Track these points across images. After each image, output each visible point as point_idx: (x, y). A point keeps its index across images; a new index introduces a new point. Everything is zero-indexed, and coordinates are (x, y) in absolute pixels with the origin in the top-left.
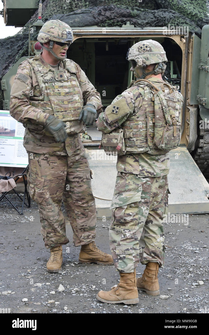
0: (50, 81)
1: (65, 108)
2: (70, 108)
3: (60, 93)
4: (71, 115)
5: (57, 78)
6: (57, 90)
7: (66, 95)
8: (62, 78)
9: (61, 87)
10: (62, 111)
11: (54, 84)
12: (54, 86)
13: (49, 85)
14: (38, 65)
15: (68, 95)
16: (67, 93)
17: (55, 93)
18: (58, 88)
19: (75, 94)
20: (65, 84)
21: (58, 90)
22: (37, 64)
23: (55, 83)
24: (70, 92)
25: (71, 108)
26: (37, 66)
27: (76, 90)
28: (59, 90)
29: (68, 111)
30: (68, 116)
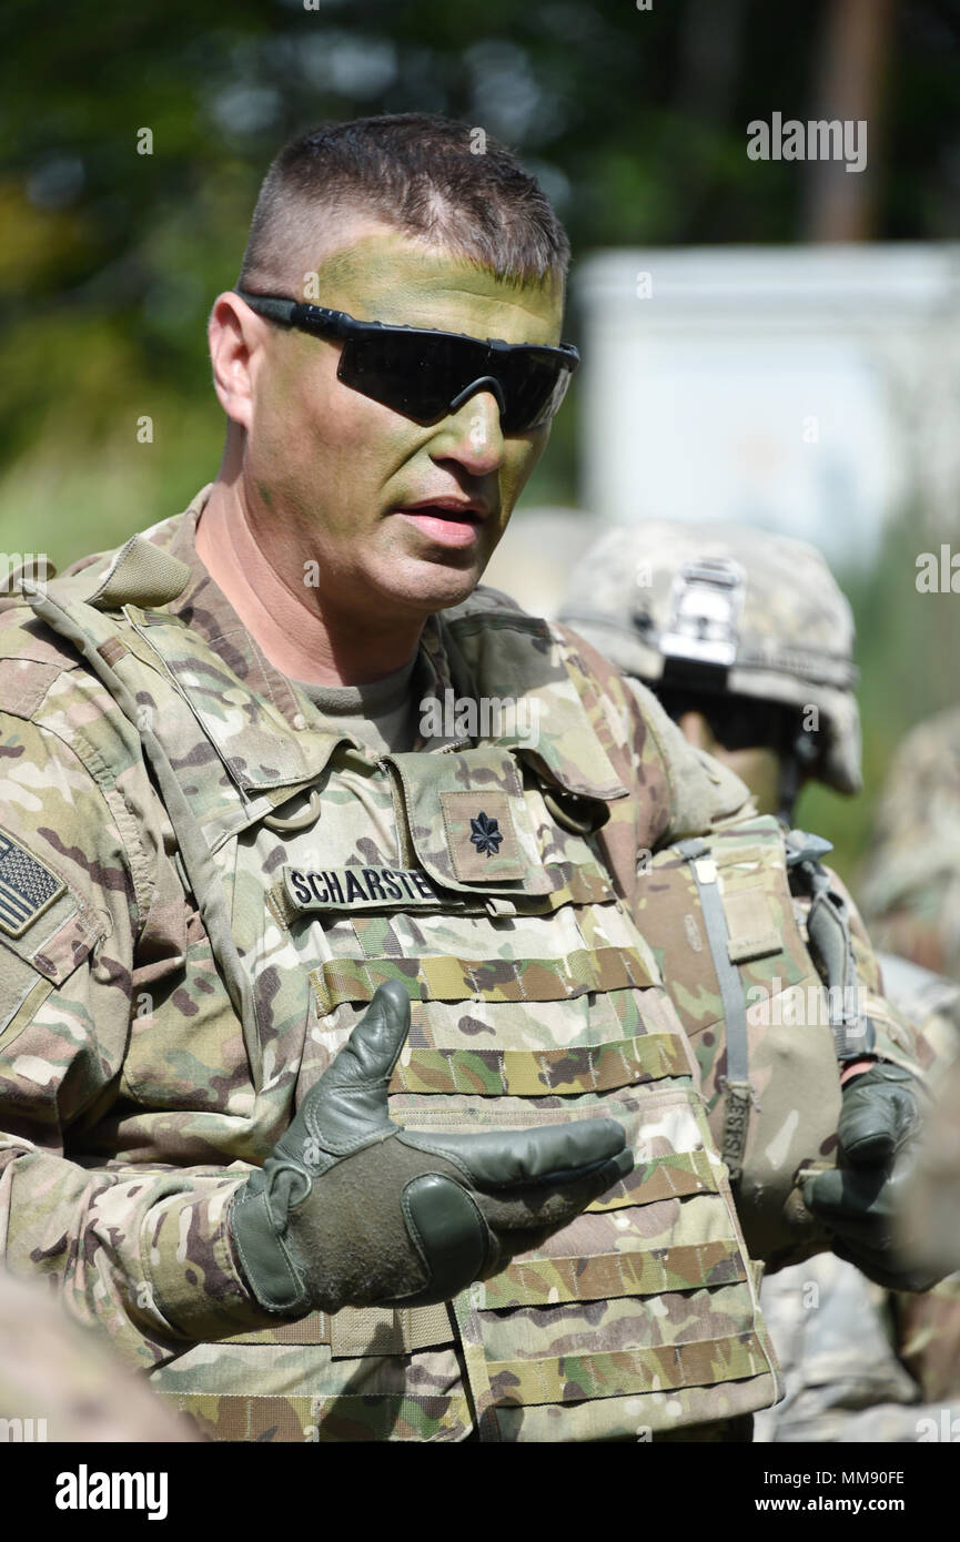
0: (358, 903)
1: (582, 1265)
2: (636, 1257)
3: (493, 1059)
4: (654, 1362)
5: (434, 858)
6: (456, 1013)
7: (564, 1088)
8: (496, 860)
9: (494, 976)
10: (553, 1298)
11: (406, 941)
12: (410, 967)
13: (352, 947)
14: (190, 678)
15: (576, 1087)
16: (571, 1066)
17: (433, 1064)
18: (463, 992)
19: (646, 1081)
20: (532, 939)
21: (471, 1026)
22: (175, 667)
23: (422, 923)
24: (597, 1052)
25: (651, 1266)
26: (179, 688)
27: (651, 1031)
28: (479, 1012)
29: (614, 1310)
30: (620, 1377)
